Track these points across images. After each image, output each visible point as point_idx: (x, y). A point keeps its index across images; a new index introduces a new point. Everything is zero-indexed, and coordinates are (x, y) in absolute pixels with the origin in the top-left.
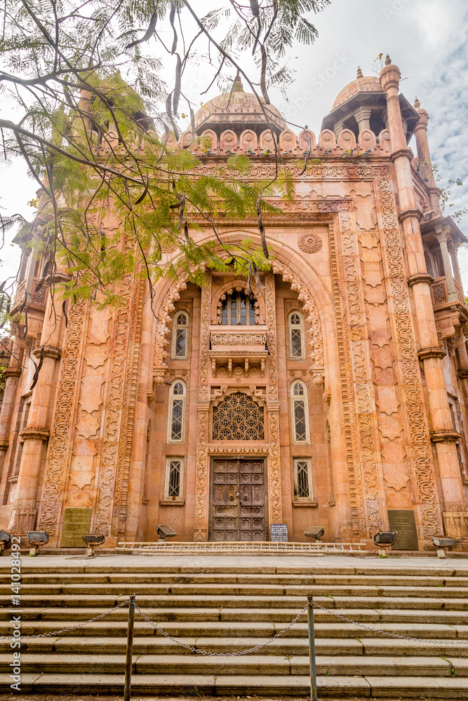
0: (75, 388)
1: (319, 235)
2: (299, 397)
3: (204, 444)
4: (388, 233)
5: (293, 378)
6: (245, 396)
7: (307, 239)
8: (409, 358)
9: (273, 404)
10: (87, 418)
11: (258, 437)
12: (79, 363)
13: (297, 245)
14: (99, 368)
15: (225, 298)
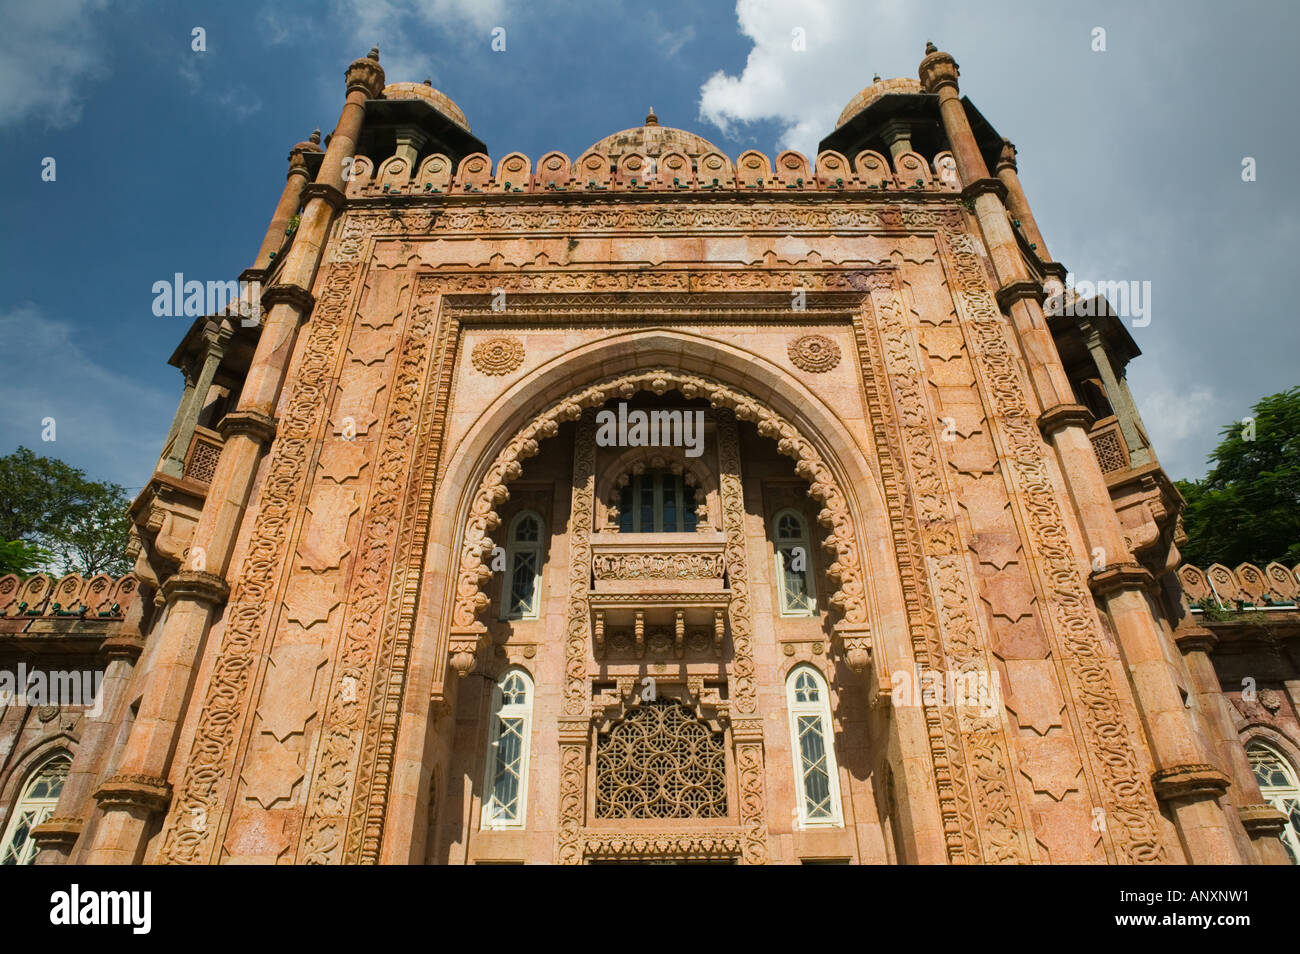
0: (251, 673)
1: (833, 337)
2: (808, 708)
3: (574, 830)
4: (980, 328)
5: (792, 662)
6: (676, 706)
7: (808, 344)
8: (1069, 591)
9: (748, 724)
10: (272, 751)
11: (712, 809)
12: (269, 613)
13: (787, 357)
14: (317, 626)
15: (626, 483)
